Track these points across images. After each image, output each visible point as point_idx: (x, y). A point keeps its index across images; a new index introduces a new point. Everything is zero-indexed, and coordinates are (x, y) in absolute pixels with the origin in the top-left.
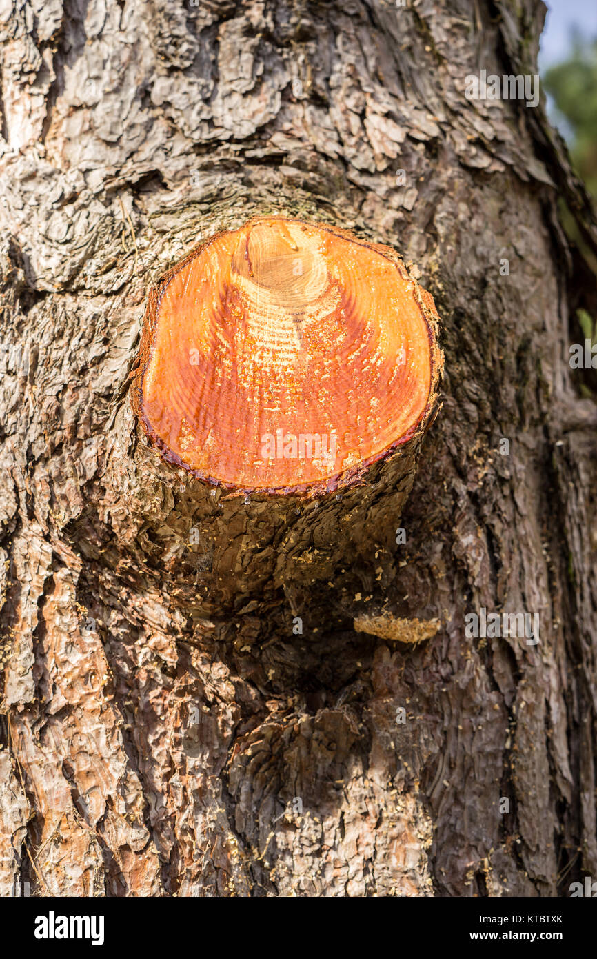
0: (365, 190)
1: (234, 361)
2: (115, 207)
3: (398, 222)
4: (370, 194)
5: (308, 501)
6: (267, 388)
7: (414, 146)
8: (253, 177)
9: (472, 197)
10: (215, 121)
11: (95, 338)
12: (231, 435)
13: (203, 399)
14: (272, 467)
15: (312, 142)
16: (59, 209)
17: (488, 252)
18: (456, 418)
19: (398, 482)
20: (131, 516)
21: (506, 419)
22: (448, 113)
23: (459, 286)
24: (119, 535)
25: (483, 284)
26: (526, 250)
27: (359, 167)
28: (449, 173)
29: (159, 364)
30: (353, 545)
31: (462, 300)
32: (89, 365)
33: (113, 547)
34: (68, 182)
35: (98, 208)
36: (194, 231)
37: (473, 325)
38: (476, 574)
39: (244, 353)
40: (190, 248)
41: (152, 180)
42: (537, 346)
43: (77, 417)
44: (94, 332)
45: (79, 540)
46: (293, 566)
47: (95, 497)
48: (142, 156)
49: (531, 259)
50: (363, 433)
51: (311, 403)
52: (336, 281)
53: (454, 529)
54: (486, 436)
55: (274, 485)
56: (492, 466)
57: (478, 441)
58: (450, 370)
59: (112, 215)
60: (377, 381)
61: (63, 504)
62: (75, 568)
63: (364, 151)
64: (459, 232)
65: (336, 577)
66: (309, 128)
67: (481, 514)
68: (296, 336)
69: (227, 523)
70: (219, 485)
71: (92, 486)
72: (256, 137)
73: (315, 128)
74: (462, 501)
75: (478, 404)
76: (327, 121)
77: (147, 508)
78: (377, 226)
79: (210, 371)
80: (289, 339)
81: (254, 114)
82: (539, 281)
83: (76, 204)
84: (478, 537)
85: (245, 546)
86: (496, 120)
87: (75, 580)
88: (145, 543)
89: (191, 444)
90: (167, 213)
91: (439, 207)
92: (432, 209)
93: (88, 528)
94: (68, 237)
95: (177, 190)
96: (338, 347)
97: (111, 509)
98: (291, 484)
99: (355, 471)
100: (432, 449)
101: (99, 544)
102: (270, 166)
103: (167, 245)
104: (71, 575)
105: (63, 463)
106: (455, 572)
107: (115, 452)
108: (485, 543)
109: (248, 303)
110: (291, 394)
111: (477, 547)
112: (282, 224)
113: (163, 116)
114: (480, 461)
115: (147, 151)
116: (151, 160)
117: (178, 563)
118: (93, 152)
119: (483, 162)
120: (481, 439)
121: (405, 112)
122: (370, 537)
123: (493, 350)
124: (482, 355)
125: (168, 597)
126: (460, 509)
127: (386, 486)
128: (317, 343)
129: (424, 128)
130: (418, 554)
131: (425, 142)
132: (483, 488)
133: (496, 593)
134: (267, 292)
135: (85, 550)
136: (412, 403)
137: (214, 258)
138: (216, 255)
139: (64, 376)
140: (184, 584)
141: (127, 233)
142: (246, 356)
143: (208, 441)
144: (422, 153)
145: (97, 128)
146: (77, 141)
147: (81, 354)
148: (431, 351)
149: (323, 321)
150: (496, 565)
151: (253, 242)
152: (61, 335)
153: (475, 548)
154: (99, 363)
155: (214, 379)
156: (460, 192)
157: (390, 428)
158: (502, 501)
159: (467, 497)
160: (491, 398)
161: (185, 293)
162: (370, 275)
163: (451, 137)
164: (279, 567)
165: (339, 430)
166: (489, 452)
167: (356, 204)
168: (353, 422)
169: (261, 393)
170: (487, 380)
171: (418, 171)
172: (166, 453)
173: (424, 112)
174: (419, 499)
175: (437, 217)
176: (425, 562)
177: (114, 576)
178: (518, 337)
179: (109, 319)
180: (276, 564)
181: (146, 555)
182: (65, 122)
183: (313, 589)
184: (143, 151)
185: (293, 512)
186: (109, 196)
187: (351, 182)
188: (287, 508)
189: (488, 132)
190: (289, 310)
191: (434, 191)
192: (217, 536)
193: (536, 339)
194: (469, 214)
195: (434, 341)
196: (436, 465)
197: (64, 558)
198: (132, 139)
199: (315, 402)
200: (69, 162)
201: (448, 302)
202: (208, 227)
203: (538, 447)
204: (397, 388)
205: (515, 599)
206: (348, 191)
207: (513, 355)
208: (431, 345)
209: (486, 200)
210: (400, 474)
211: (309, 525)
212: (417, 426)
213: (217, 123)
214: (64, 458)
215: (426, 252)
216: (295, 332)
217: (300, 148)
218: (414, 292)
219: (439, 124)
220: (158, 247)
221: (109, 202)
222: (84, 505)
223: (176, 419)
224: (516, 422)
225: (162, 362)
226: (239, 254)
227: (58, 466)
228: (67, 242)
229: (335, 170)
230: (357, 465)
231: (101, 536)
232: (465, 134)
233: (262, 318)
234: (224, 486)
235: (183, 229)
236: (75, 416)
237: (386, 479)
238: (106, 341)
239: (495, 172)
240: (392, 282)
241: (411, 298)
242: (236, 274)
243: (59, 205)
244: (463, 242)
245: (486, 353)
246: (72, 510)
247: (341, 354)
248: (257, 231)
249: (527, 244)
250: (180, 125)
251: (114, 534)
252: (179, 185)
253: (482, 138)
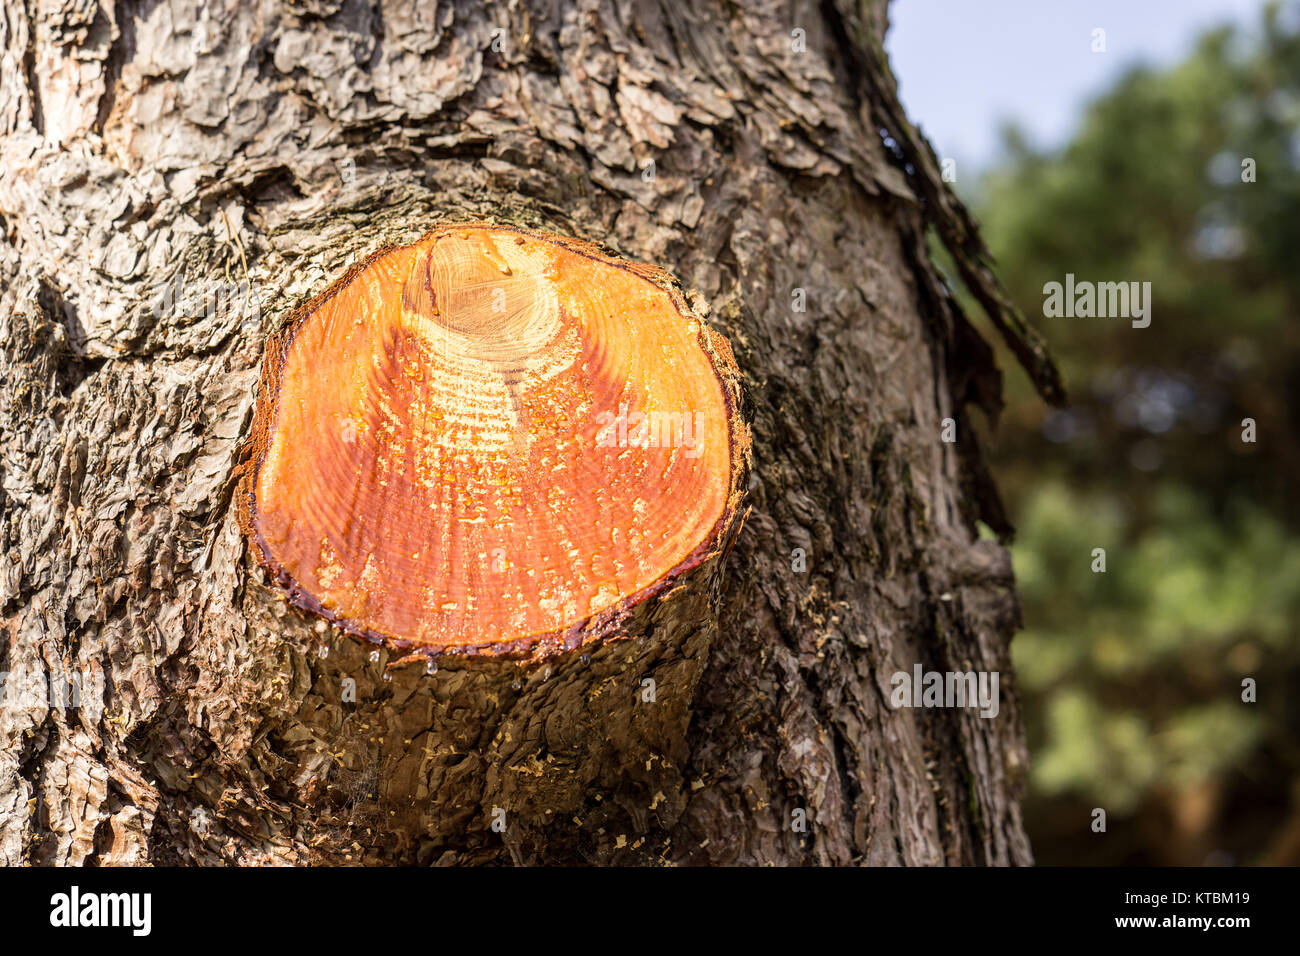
0: (619, 197)
1: (409, 447)
2: (217, 225)
3: (672, 246)
4: (628, 204)
5: (533, 667)
6: (463, 488)
7: (697, 135)
8: (439, 177)
9: (791, 210)
10: (377, 94)
11: (181, 425)
12: (404, 563)
13: (358, 507)
14: (473, 613)
15: (532, 124)
16: (122, 230)
17: (819, 296)
18: (776, 550)
19: (683, 641)
20: (240, 712)
21: (858, 553)
22: (748, 88)
23: (775, 344)
24: (221, 747)
25: (814, 343)
26: (880, 295)
27: (609, 163)
28: (753, 173)
29: (283, 454)
30: (613, 754)
31: (780, 365)
32: (171, 469)
33: (212, 769)
34: (138, 188)
35: (187, 225)
36: (343, 251)
37: (798, 403)
38: (818, 803)
39: (425, 432)
40: (336, 277)
41: (277, 183)
42: (903, 445)
43: (151, 552)
44: (179, 414)
45: (154, 758)
46: (513, 788)
47: (180, 685)
48: (260, 149)
49: (887, 311)
50: (622, 555)
51: (535, 510)
52: (574, 320)
53: (780, 729)
54: (826, 580)
55: (477, 641)
56: (837, 627)
57: (814, 587)
58: (765, 474)
59: (210, 233)
60: (644, 473)
61: (127, 699)
62: (148, 805)
63: (617, 140)
64: (771, 261)
65: (588, 811)
66: (528, 106)
67: (823, 704)
68: (510, 406)
69: (401, 710)
70: (385, 642)
71: (175, 665)
72: (444, 117)
73: (538, 106)
74: (791, 683)
75: (812, 528)
76: (557, 96)
77: (267, 695)
78: (641, 250)
79: (369, 462)
80: (499, 411)
81: (440, 83)
82: (902, 345)
83: (152, 221)
84: (820, 743)
85: (433, 751)
86: (824, 97)
87: (148, 827)
88: (265, 757)
89: (338, 580)
90: (299, 227)
91: (738, 223)
92: (727, 225)
93: (169, 737)
94: (138, 271)
95: (317, 196)
96: (577, 421)
97: (208, 702)
98: (504, 639)
99: (609, 616)
100: (741, 600)
101: (188, 764)
102: (468, 161)
103: (298, 273)
104: (140, 817)
105: (126, 630)
106: (783, 803)
107: (212, 605)
108: (833, 754)
109: (431, 356)
110: (503, 496)
111: (820, 759)
112: (485, 235)
113: (294, 90)
114: (819, 620)
115: (268, 141)
116: (276, 153)
117: (321, 787)
118: (181, 144)
119: (806, 159)
120: (819, 584)
121: (680, 83)
122: (641, 739)
123: (832, 444)
124: (814, 451)
125: (306, 850)
126: (788, 695)
127: (663, 645)
128: (545, 416)
129: (711, 107)
130: (723, 770)
131: (711, 127)
132: (825, 663)
133: (853, 837)
134: (461, 338)
135: (164, 775)
136: (702, 506)
137: (374, 288)
138: (377, 283)
139: (130, 488)
140: (332, 826)
141: (234, 260)
142: (428, 437)
143: (365, 574)
144: (708, 144)
145: (187, 107)
146: (155, 128)
147: (157, 452)
148: (731, 425)
149: (553, 381)
150: (852, 791)
151: (437, 263)
152: (124, 423)
153: (815, 759)
154: (187, 465)
155: (374, 475)
156: (770, 202)
157: (667, 546)
158: (856, 686)
159: (799, 677)
160: (832, 519)
161: (327, 342)
162: (628, 309)
163: (754, 123)
164: (490, 790)
165: (583, 552)
166: (833, 605)
167: (607, 218)
168: (605, 538)
169: (453, 495)
170: (825, 491)
171: (704, 169)
172: (293, 595)
173: (710, 86)
174: (722, 679)
175: (736, 237)
176: (734, 784)
177: (215, 819)
178: (873, 429)
179: (203, 392)
180: (486, 783)
181: (268, 779)
182: (135, 101)
183: (549, 831)
184: (261, 141)
185: (510, 687)
186: (206, 209)
187: (597, 184)
188: (499, 682)
189: (812, 114)
190: (498, 366)
191: (729, 201)
192: (384, 735)
193: (901, 435)
194: (786, 236)
195: (735, 410)
196: (748, 625)
197: (130, 790)
198: (243, 124)
199: (542, 508)
200: (141, 160)
201: (757, 365)
202: (365, 244)
203: (911, 606)
204: (676, 483)
205: (885, 846)
206: (594, 199)
207: (865, 456)
208: (730, 416)
209: (813, 218)
210: (686, 626)
211: (537, 709)
212: (710, 543)
213: (381, 97)
214: (128, 622)
215: (720, 291)
216: (508, 399)
217: (514, 132)
218: (700, 336)
219: (734, 102)
220: (284, 277)
221: (205, 218)
222: (163, 698)
223: (312, 539)
224: (873, 561)
225: (289, 451)
226: (415, 282)
227: (118, 634)
228: (136, 279)
229: (570, 166)
230: (614, 606)
231: (191, 750)
232: (776, 118)
233: (454, 379)
234: (393, 645)
235: (324, 249)
236: (147, 552)
237: (664, 632)
238: (198, 430)
239: (826, 176)
240: (665, 321)
241: (695, 344)
242: (410, 312)
243: (123, 223)
244: (779, 277)
245: (821, 447)
246: (142, 706)
247: (584, 432)
248: (444, 246)
249: (879, 287)
250: (322, 100)
251: (214, 746)
252: (319, 189)
253: (803, 124)
